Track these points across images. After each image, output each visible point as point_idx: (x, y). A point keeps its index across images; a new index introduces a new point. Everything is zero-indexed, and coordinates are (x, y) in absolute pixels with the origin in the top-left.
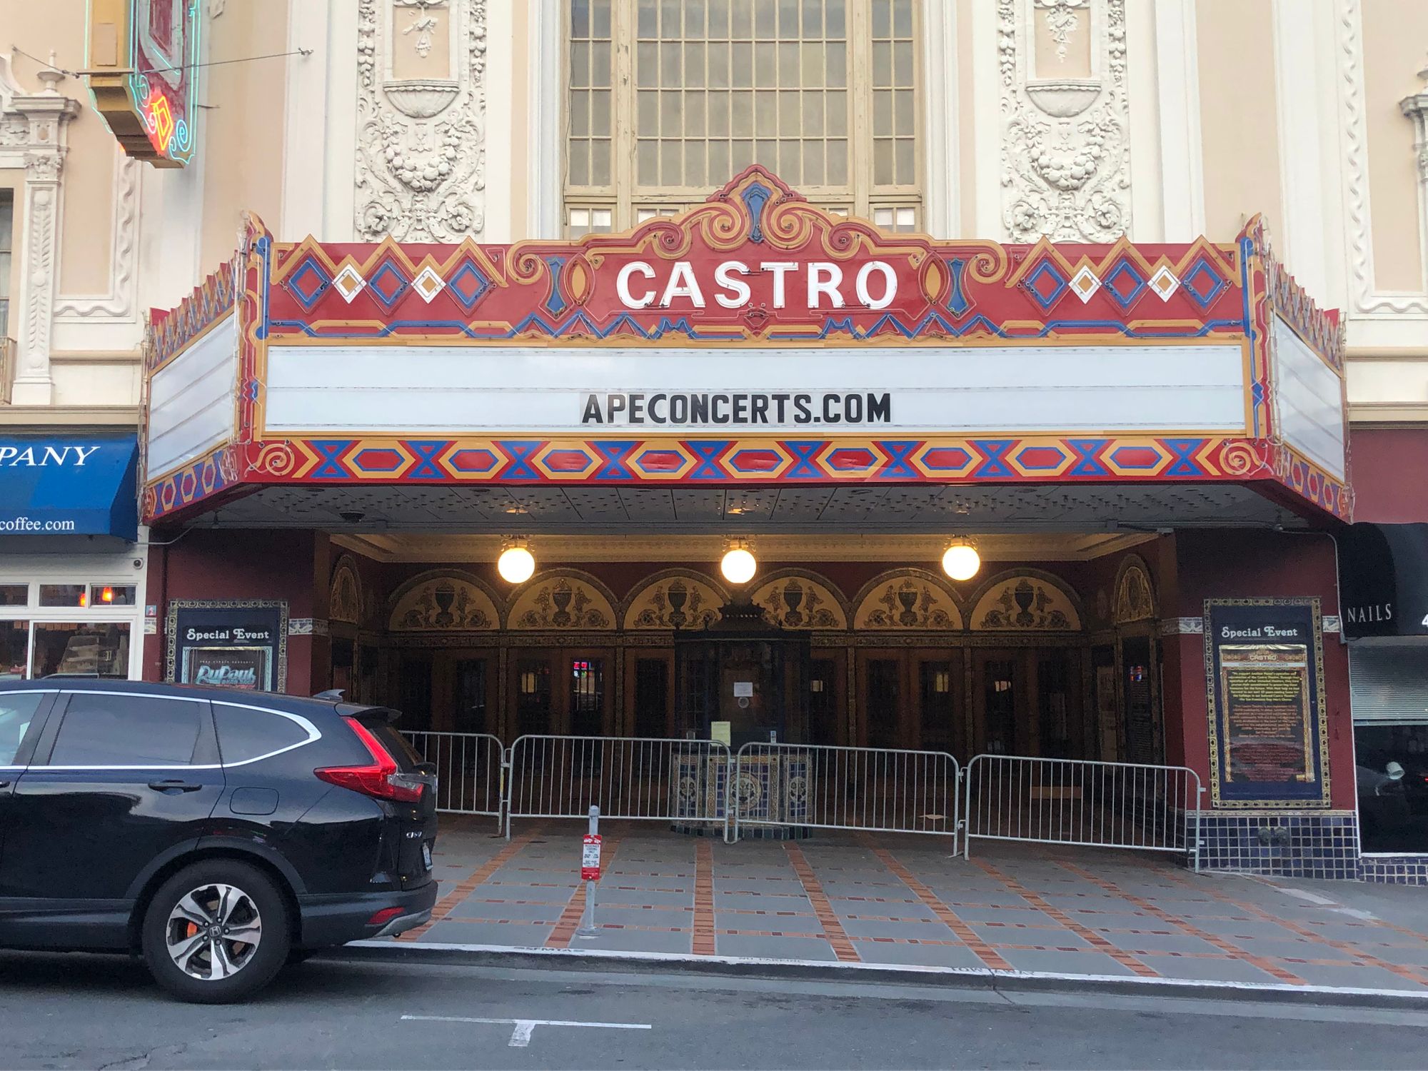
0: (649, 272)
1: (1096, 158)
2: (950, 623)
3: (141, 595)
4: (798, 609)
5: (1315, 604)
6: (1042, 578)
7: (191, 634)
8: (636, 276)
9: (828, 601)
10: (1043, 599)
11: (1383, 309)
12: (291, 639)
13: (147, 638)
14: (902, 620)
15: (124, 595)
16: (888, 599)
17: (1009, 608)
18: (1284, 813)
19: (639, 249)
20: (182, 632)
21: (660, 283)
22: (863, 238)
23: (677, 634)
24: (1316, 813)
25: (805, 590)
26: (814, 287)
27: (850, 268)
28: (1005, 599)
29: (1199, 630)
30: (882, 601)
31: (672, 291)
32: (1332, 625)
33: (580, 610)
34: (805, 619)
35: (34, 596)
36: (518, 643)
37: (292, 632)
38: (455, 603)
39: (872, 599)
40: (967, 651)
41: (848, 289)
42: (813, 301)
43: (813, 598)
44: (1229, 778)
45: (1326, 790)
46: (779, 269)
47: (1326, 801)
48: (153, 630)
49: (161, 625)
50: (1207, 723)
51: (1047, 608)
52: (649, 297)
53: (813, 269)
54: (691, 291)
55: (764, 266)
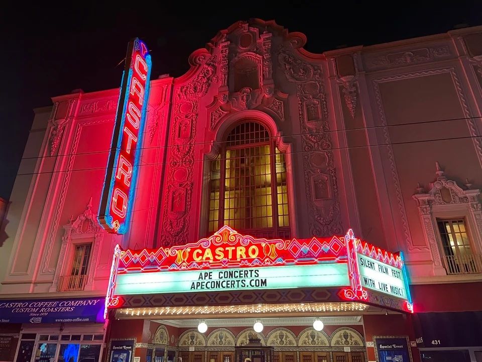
2: (325, 344)
3: (104, 337)
4: (283, 340)
6: (351, 330)
7: (114, 348)
8: (198, 253)
9: (291, 337)
10: (351, 337)
12: (136, 349)
13: (104, 348)
14: (312, 343)
15: (100, 337)
16: (307, 337)
17: (342, 339)
20: (112, 347)
21: (202, 255)
23: (236, 347)
25: (285, 334)
26: (239, 253)
28: (340, 337)
29: (373, 346)
30: (306, 337)
31: (206, 256)
33: (225, 340)
34: (285, 343)
36: (210, 350)
38: (195, 339)
39: (303, 337)
40: (331, 353)
41: (247, 253)
42: (238, 257)
43: (287, 337)
46: (230, 249)
49: (107, 345)
51: (353, 339)
52: (200, 257)
53: (239, 249)
54: (210, 256)
55: (227, 249)
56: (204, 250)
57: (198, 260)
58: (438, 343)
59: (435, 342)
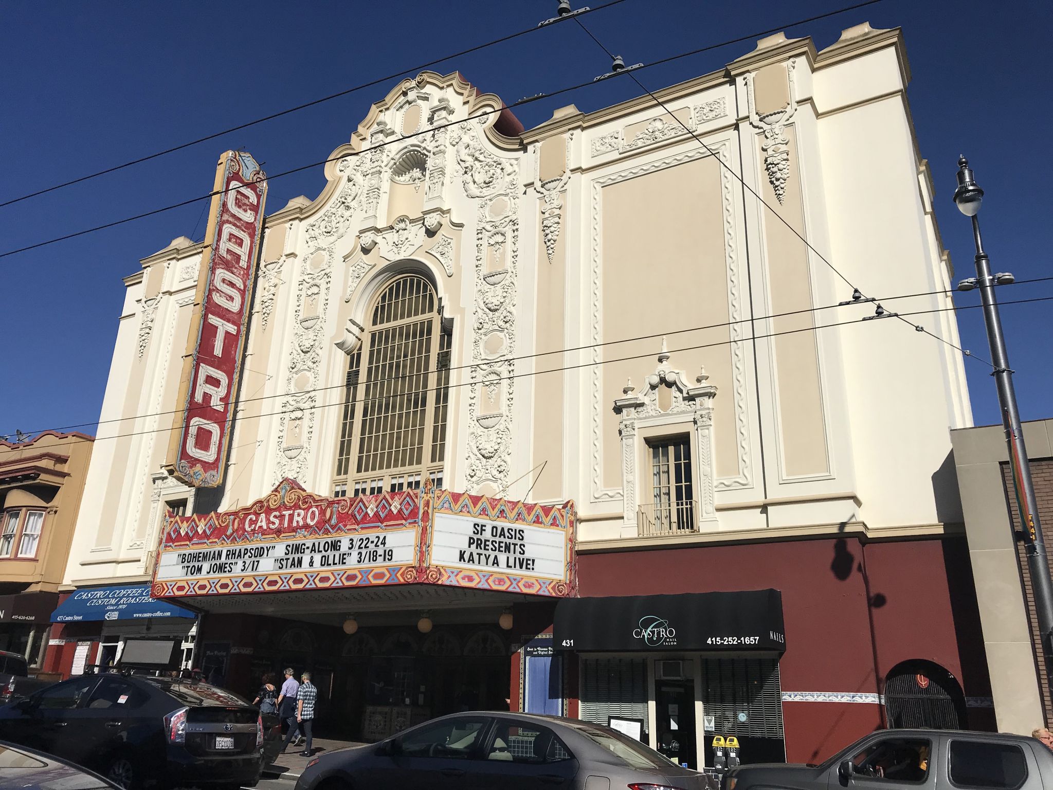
1: (499, 444)
11: (604, 497)
19: (252, 511)
26: (296, 518)
31: (259, 524)
41: (305, 518)
46: (287, 513)
58: (571, 643)
59: (567, 643)
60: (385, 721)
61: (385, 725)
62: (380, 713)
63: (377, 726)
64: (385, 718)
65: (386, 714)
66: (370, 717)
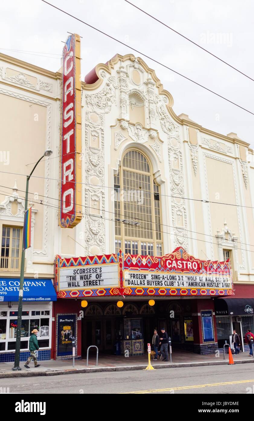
0: (170, 262)
3: (51, 313)
5: (212, 310)
8: (169, 262)
12: (78, 321)
13: (53, 322)
15: (48, 313)
18: (211, 343)
19: (169, 258)
21: (171, 264)
22: (193, 259)
24: (213, 343)
26: (189, 266)
27: (192, 263)
29: (200, 315)
31: (173, 265)
32: (214, 314)
35: (30, 314)
37: (78, 319)
41: (192, 266)
42: (188, 268)
44: (204, 339)
45: (215, 339)
46: (185, 262)
47: (215, 341)
48: (54, 320)
49: (55, 319)
50: (201, 330)
52: (171, 265)
53: (188, 263)
54: (175, 265)
55: (183, 262)
56: (172, 261)
57: (169, 267)
60: (141, 345)
61: (141, 347)
62: (138, 342)
63: (138, 348)
64: (141, 344)
65: (141, 342)
66: (134, 344)
